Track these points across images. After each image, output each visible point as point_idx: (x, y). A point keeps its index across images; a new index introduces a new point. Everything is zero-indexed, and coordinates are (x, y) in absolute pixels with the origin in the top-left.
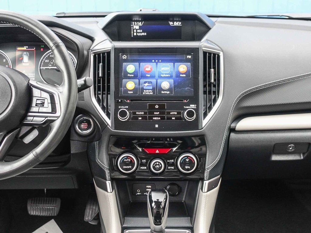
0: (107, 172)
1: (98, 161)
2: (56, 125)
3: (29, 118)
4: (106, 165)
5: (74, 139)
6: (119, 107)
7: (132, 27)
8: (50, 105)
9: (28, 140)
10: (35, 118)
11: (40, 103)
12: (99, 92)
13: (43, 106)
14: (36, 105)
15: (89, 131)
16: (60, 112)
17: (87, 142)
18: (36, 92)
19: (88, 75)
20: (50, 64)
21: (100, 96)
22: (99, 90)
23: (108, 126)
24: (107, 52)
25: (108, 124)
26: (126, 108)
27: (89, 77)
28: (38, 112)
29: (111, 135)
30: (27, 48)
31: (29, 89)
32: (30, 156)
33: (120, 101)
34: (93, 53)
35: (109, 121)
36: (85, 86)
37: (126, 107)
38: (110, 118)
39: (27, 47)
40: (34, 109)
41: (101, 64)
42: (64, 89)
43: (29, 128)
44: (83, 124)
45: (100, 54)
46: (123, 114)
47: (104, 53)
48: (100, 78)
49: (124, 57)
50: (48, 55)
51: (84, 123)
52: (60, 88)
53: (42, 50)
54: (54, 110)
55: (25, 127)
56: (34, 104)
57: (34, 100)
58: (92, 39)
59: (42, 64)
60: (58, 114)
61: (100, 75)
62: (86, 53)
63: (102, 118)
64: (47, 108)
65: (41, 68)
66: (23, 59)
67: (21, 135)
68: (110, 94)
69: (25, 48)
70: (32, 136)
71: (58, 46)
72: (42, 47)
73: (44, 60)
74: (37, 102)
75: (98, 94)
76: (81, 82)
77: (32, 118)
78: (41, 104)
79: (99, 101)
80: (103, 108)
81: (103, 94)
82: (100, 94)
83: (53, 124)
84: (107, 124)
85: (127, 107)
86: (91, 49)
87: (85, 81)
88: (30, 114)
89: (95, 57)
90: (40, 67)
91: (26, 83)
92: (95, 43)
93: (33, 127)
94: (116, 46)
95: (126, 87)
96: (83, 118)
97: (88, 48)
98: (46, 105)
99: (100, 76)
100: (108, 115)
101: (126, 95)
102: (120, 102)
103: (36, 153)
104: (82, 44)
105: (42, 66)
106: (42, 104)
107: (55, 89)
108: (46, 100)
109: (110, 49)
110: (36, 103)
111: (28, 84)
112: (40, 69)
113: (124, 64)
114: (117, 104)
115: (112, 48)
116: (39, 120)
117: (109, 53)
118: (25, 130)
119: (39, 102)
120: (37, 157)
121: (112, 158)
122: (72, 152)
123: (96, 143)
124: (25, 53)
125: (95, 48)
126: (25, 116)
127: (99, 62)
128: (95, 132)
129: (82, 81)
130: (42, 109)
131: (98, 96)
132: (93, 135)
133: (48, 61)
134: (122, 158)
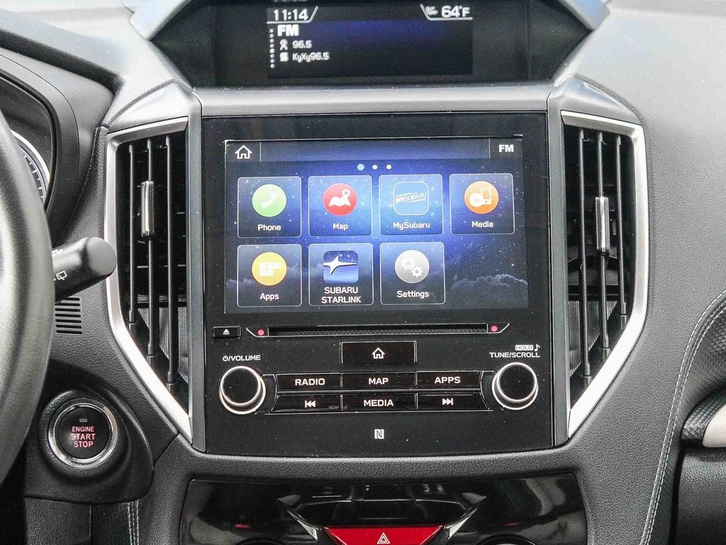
5: (38, 493)
6: (226, 358)
7: (271, 31)
12: (141, 299)
15: (99, 459)
17: (93, 505)
19: (96, 229)
21: (146, 315)
22: (141, 288)
23: (179, 437)
24: (171, 135)
25: (179, 431)
26: (252, 364)
29: (192, 476)
33: (226, 332)
34: (116, 138)
35: (182, 419)
36: (84, 276)
37: (251, 358)
38: (186, 408)
41: (148, 183)
44: (78, 429)
45: (145, 141)
46: (241, 387)
47: (158, 140)
48: (146, 238)
49: (244, 153)
51: (80, 425)
58: (110, 82)
61: (146, 228)
62: (85, 138)
63: (154, 405)
68: (184, 304)
75: (137, 306)
76: (67, 257)
79: (139, 333)
80: (159, 364)
81: (157, 305)
82: (145, 306)
84: (174, 430)
85: (257, 358)
86: (107, 120)
87: (84, 254)
89: (122, 154)
92: (124, 97)
94: (206, 107)
95: (252, 277)
96: (77, 407)
97: (95, 122)
99: (143, 232)
100: (180, 391)
101: (253, 308)
102: (227, 337)
104: (72, 104)
109: (185, 119)
113: (243, 182)
114: (216, 345)
115: (193, 116)
117: (179, 139)
123: (131, 509)
125: (130, 117)
127: (140, 177)
129: (71, 253)
131: (137, 315)
132: (117, 475)
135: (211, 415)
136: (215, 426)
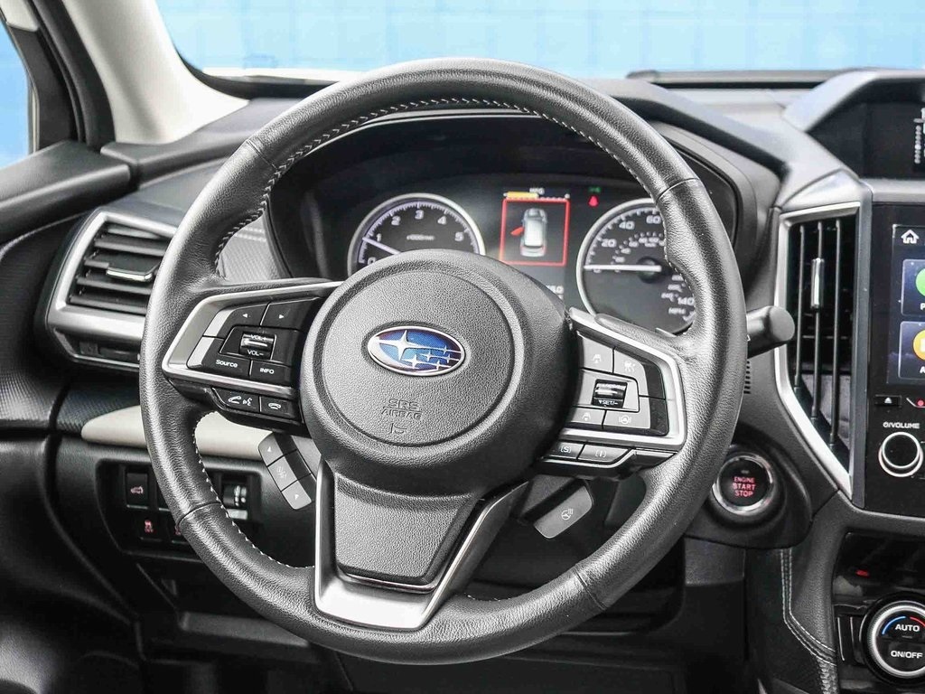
0: (827, 668)
1: (792, 621)
2: (667, 478)
3: (567, 447)
4: (823, 640)
5: (700, 535)
6: (886, 425)
7: (918, 128)
8: (646, 402)
9: (555, 523)
10: (589, 449)
11: (609, 392)
12: (806, 366)
13: (620, 405)
14: (594, 402)
15: (757, 507)
16: (680, 433)
17: (747, 548)
18: (595, 355)
19: (768, 300)
20: (621, 255)
21: (810, 382)
22: (807, 356)
23: (839, 492)
24: (843, 219)
25: (840, 488)
26: (911, 431)
27: (775, 307)
28: (602, 428)
29: (849, 529)
30: (540, 196)
31: (571, 343)
32: (570, 586)
33: (888, 400)
34: (790, 219)
35: (843, 477)
36: (762, 342)
37: (910, 426)
38: (847, 468)
39: (541, 191)
40: (586, 415)
41: (819, 261)
42: (702, 346)
43: (559, 483)
44: (740, 479)
45: (815, 223)
46: (902, 451)
47: (828, 221)
48: (814, 311)
49: (910, 238)
50: (615, 220)
51: (741, 475)
52: (686, 342)
53: (593, 202)
54: (659, 424)
55: (548, 478)
56: (585, 398)
57: (589, 380)
58: (778, 168)
59: (591, 253)
60: (675, 437)
61: (816, 300)
62: (762, 217)
63: (817, 463)
64: (636, 411)
65: (588, 267)
66: (522, 234)
67: (531, 505)
68: (849, 373)
69: (533, 194)
70: (571, 511)
71: (682, 192)
72: (595, 194)
73: (598, 238)
74: (600, 392)
75: (802, 372)
76: (754, 322)
77: (577, 448)
78: (613, 397)
79: (804, 397)
80: (822, 426)
81: (822, 372)
82: (811, 372)
83: (653, 472)
84: (835, 486)
85: (916, 426)
86: (780, 202)
87: (767, 321)
88: (571, 432)
89: (794, 234)
90: (584, 263)
91: (561, 320)
92: (793, 183)
93: (575, 478)
94: (876, 194)
95: (912, 352)
96: (741, 459)
97: (768, 201)
98: (630, 401)
99: (812, 305)
100: (841, 452)
101: (913, 380)
102: (888, 405)
103: (590, 574)
104: (753, 185)
105: (588, 260)
106: (618, 401)
107: (665, 345)
108: (631, 385)
109: (858, 204)
110: (596, 395)
111: (566, 323)
112: (584, 272)
113: (909, 263)
114: (878, 412)
115: (865, 203)
116: (605, 455)
117: (850, 222)
118: (545, 487)
119: (605, 390)
120: (594, 588)
121: (849, 616)
122: (688, 582)
123: (784, 556)
124: (532, 212)
125: (795, 202)
126: (552, 439)
127: (811, 255)
128: (782, 512)
129: (757, 319)
130: (614, 418)
131: (800, 379)
132: (772, 524)
133: (610, 243)
134: (887, 620)
135: (870, 475)
136: (874, 485)
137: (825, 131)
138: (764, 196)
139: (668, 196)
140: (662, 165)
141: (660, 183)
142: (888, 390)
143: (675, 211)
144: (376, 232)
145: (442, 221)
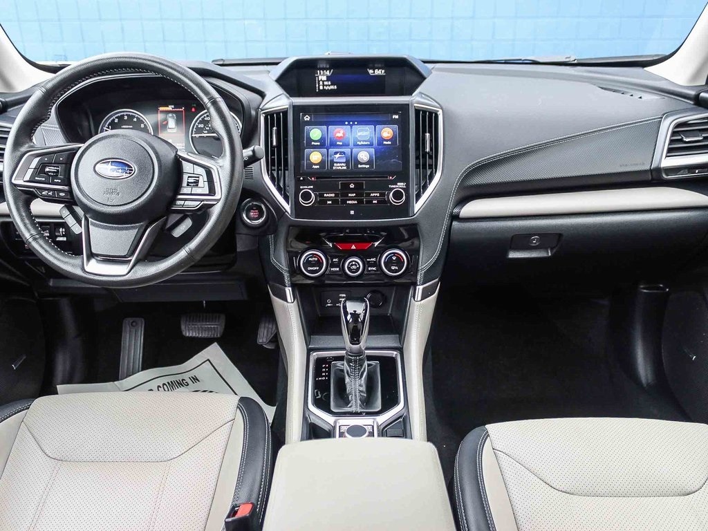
0: (286, 275)
1: (273, 260)
2: (216, 211)
3: (179, 203)
4: (284, 264)
5: (240, 232)
6: (301, 187)
7: (317, 78)
8: (206, 184)
9: (178, 232)
10: (187, 203)
11: (193, 181)
12: (273, 168)
13: (197, 185)
14: (188, 185)
15: (261, 221)
16: (221, 193)
17: (258, 236)
18: (187, 167)
19: (258, 144)
20: (206, 130)
21: (275, 174)
22: (273, 164)
23: (286, 213)
24: (282, 112)
25: (286, 211)
26: (310, 189)
27: (259, 147)
28: (191, 194)
29: (291, 226)
31: (178, 163)
32: (182, 254)
33: (301, 178)
34: (264, 113)
35: (287, 207)
36: (254, 159)
37: (310, 187)
38: (288, 203)
39: (173, 107)
40: (186, 190)
41: (275, 128)
42: (225, 162)
43: (179, 216)
44: (253, 211)
45: (273, 114)
46: (306, 196)
47: (278, 113)
48: (274, 147)
49: (307, 118)
50: (203, 117)
52: (220, 161)
53: (193, 110)
54: (212, 191)
55: (174, 215)
56: (185, 184)
57: (185, 177)
58: (262, 94)
59: (194, 130)
60: (217, 196)
61: (274, 144)
62: (253, 113)
63: (278, 203)
64: (203, 188)
65: (193, 135)
66: (167, 123)
67: (168, 226)
68: (287, 170)
69: (170, 108)
70: (184, 226)
71: (214, 103)
72: (194, 107)
73: (197, 124)
74: (189, 181)
75: (272, 170)
76: (248, 152)
77: (182, 202)
78: (194, 182)
79: (273, 179)
80: (279, 189)
81: (278, 170)
82: (274, 170)
83: (211, 209)
84: (284, 211)
85: (312, 187)
86: (261, 107)
87: (253, 151)
88: (180, 197)
89: (266, 119)
90: (192, 134)
91: (173, 155)
92: (266, 99)
93: (185, 214)
94: (294, 103)
96: (252, 204)
97: (256, 106)
98: (201, 184)
100: (286, 198)
101: (310, 171)
102: (302, 180)
103: (189, 249)
104: (249, 101)
105: (194, 133)
106: (196, 183)
107: (212, 162)
108: (201, 177)
109: (287, 106)
110: (188, 182)
111: (175, 156)
112: (192, 137)
113: (307, 128)
114: (298, 183)
115: (290, 106)
116: (193, 205)
117: (285, 113)
118: (174, 218)
119: (191, 180)
120: (191, 255)
121: (293, 256)
122: (238, 250)
123: (271, 238)
124: (170, 115)
125: (267, 106)
126: (173, 200)
127: (272, 126)
128: (269, 221)
129: (250, 151)
130: (196, 190)
131: (271, 173)
132: (266, 227)
133: (202, 126)
134: (306, 256)
135: (297, 206)
136: (298, 209)
137: (281, 81)
138: (254, 105)
139: (209, 105)
140: (206, 93)
141: (206, 100)
142: (301, 175)
143: (212, 110)
144: (109, 125)
145: (135, 120)
